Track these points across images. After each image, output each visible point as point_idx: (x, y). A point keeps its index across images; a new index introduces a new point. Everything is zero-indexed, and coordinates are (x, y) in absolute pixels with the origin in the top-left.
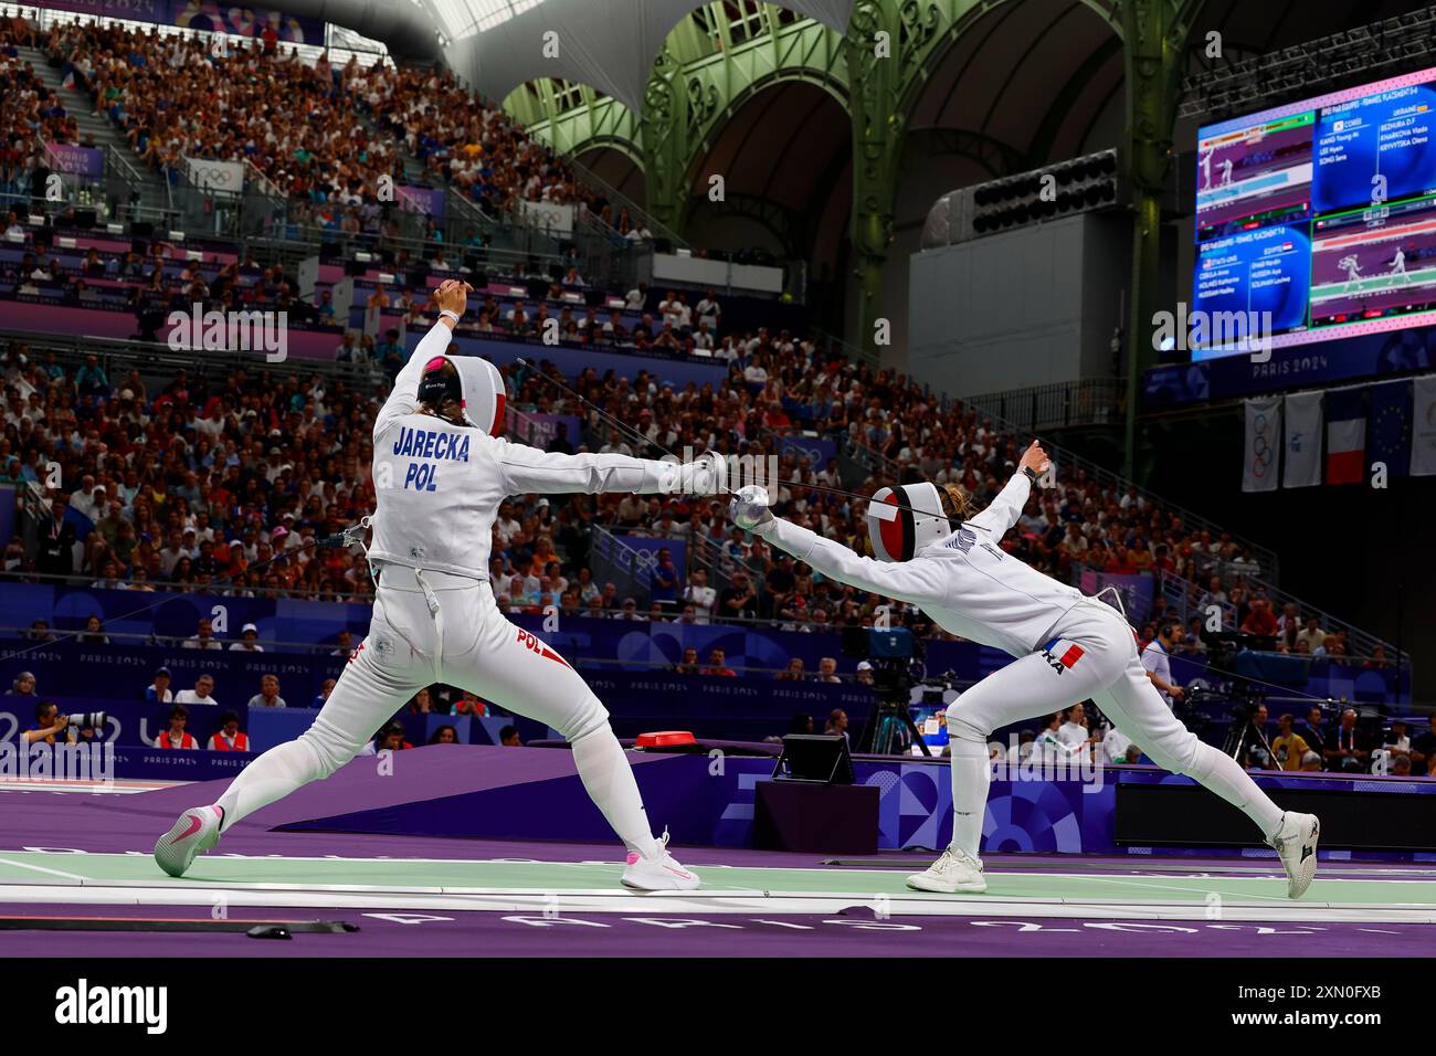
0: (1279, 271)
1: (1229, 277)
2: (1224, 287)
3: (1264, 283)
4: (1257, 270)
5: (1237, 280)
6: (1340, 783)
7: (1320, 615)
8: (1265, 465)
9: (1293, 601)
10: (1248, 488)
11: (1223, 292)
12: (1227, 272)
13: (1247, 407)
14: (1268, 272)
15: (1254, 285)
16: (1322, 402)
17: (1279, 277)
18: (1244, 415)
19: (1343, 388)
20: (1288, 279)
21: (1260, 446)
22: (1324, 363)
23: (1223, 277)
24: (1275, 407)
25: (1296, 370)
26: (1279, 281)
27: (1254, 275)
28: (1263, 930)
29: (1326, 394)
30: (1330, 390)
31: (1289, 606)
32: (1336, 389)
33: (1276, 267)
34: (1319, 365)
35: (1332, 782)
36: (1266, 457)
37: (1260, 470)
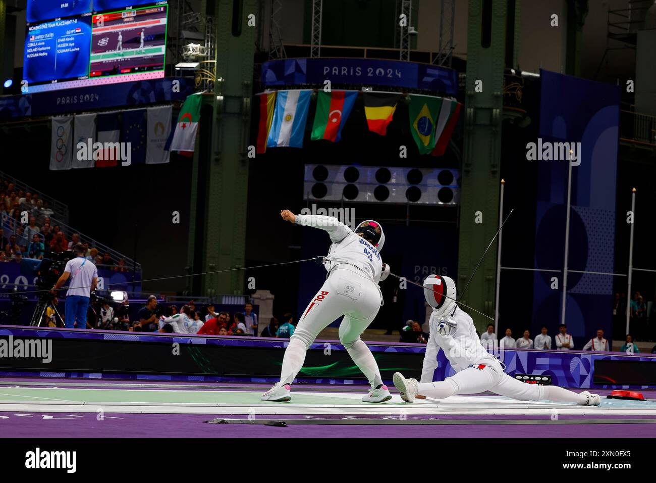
0: (73, 44)
1: (44, 46)
2: (42, 52)
3: (64, 51)
4: (61, 43)
5: (49, 48)
6: (96, 335)
7: (91, 241)
8: (63, 155)
9: (76, 233)
10: (53, 168)
11: (41, 54)
12: (43, 43)
13: (53, 121)
14: (67, 45)
15: (59, 52)
16: (95, 120)
17: (73, 47)
18: (51, 127)
19: (107, 112)
20: (78, 49)
21: (60, 144)
22: (97, 98)
23: (41, 46)
24: (70, 121)
25: (81, 101)
26: (73, 50)
27: (59, 46)
28: (46, 417)
29: (98, 116)
30: (100, 113)
31: (75, 235)
32: (104, 113)
33: (71, 42)
34: (94, 98)
35: (92, 334)
36: (63, 150)
37: (59, 158)
